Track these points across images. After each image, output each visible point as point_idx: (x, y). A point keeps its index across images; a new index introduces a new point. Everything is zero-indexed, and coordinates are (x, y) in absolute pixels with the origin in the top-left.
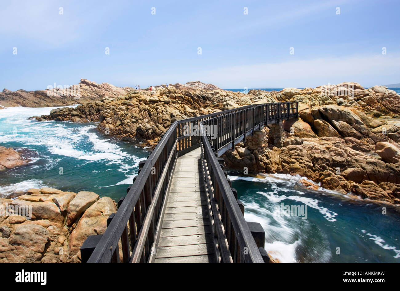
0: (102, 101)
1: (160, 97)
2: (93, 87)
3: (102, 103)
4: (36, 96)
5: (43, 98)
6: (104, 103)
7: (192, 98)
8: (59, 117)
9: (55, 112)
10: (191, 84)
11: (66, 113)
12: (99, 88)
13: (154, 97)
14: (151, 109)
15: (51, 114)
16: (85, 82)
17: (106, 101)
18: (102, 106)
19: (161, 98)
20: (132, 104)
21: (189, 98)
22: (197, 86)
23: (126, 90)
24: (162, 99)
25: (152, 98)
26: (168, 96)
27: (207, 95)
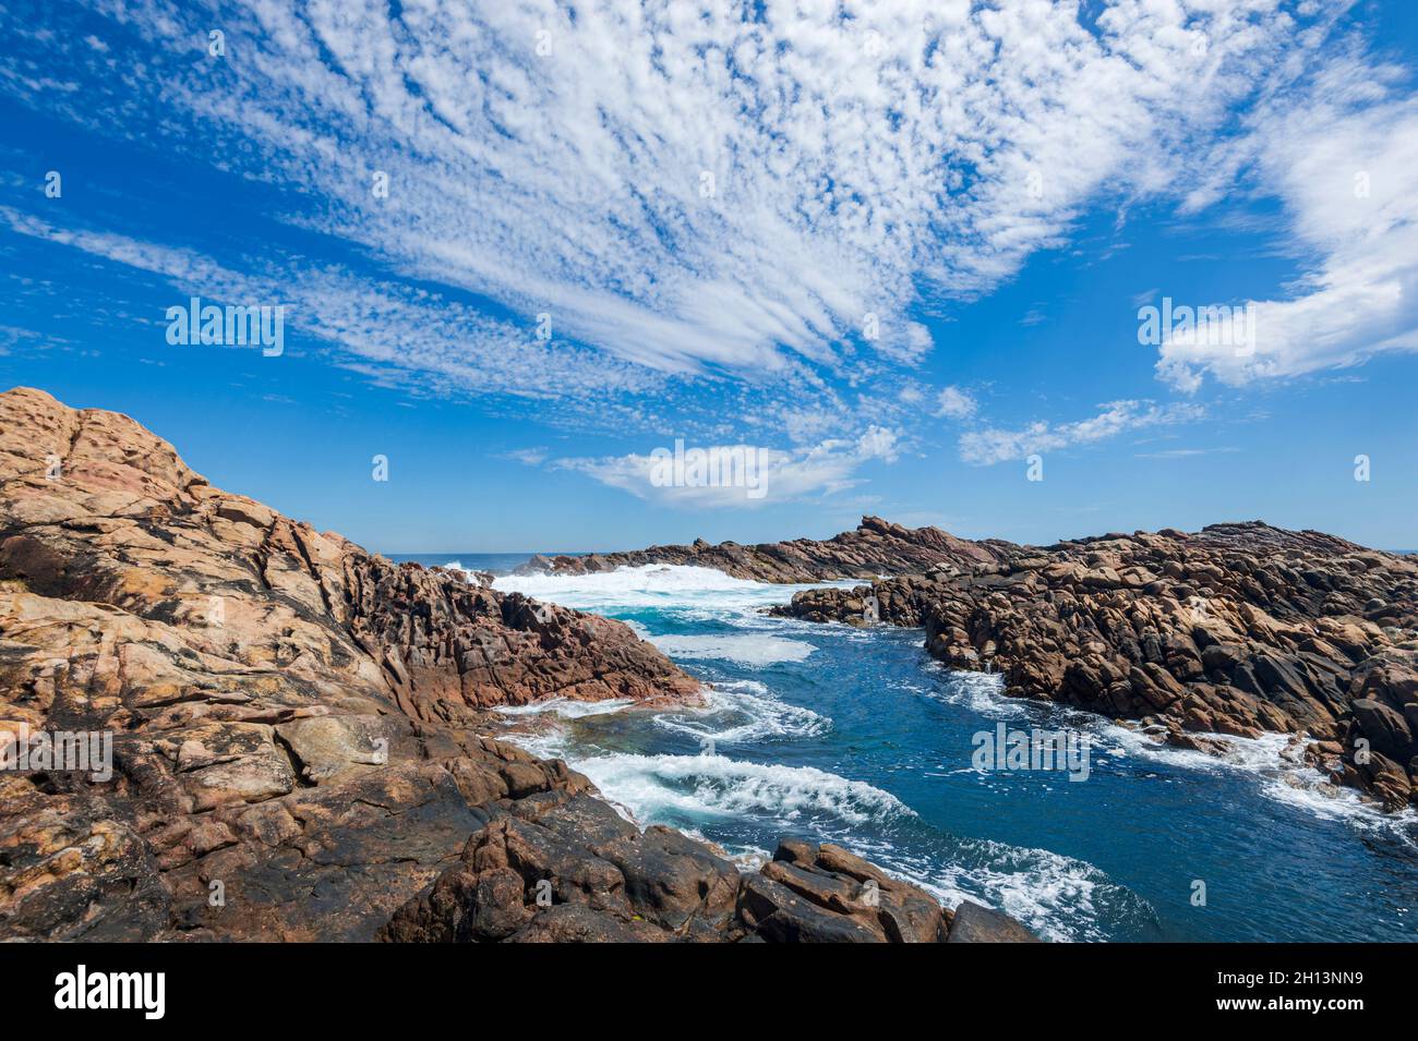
0: (930, 576)
1: (1126, 571)
2: (893, 539)
3: (930, 582)
4: (757, 558)
5: (774, 561)
6: (936, 581)
7: (1259, 576)
8: (814, 614)
9: (806, 598)
10: (1226, 532)
11: (832, 603)
12: (911, 542)
13: (1102, 571)
14: (1107, 610)
15: (795, 604)
16: (874, 524)
17: (941, 577)
18: (928, 590)
19: (1128, 573)
20: (1026, 588)
21: (1245, 581)
22: (1250, 540)
23: (989, 548)
24: (1133, 579)
25: (1095, 574)
26: (1152, 570)
27: (1326, 571)
